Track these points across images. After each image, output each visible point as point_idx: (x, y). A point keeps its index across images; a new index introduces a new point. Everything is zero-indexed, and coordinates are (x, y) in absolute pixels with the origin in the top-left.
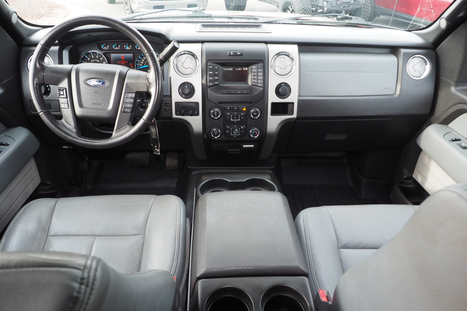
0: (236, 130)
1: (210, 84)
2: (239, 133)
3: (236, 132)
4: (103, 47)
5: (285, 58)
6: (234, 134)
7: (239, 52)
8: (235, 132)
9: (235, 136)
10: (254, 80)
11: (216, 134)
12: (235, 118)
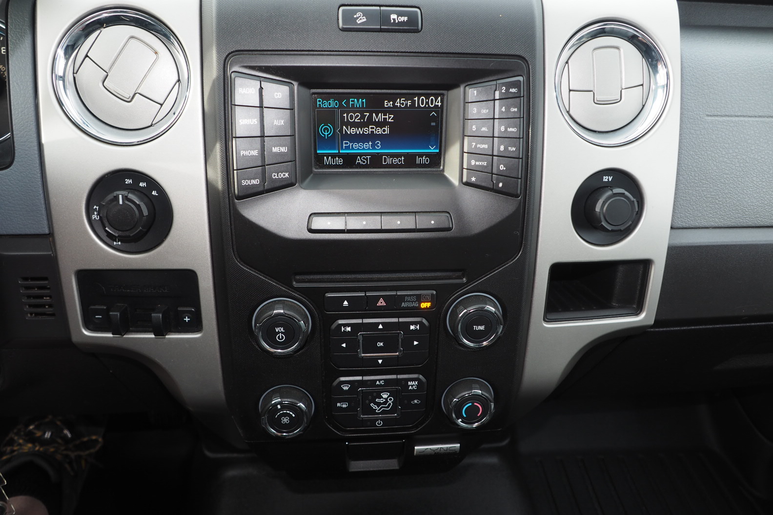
0: (385, 396)
1: (244, 183)
3: (385, 403)
5: (617, 48)
6: (373, 412)
7: (400, 14)
8: (378, 404)
9: (379, 422)
10: (473, 162)
11: (285, 420)
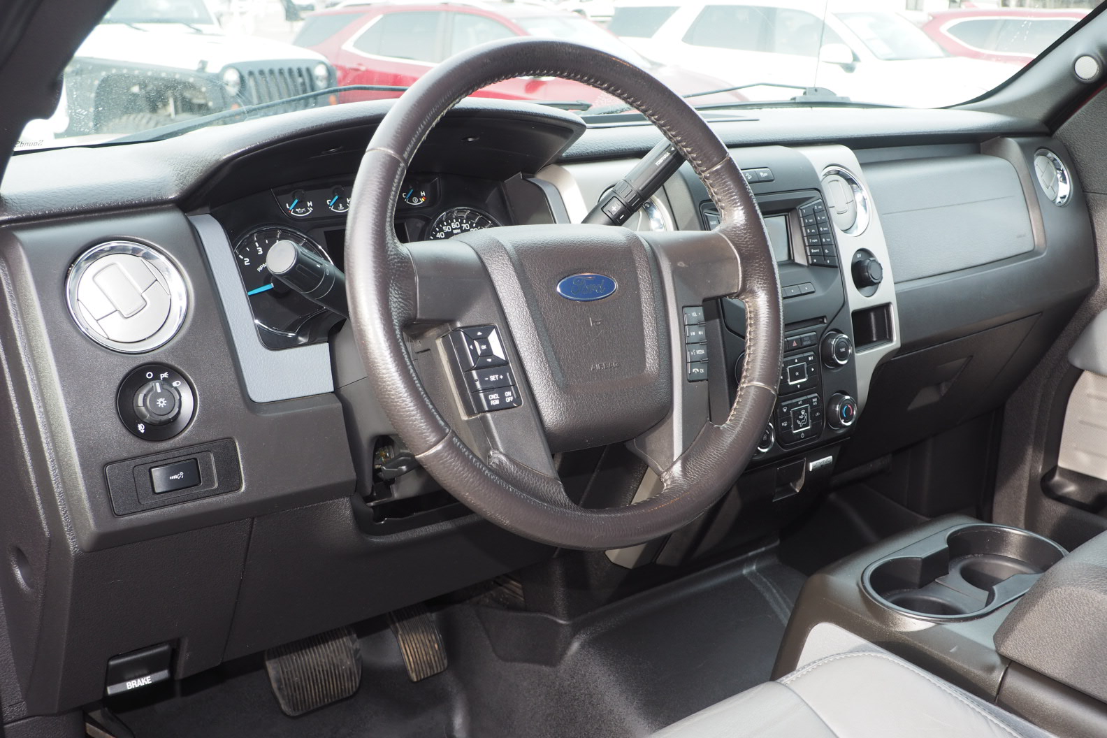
0: (803, 412)
2: (810, 421)
4: (294, 208)
6: (799, 427)
7: (764, 173)
8: (801, 420)
9: (803, 436)
10: (813, 251)
12: (797, 374)
